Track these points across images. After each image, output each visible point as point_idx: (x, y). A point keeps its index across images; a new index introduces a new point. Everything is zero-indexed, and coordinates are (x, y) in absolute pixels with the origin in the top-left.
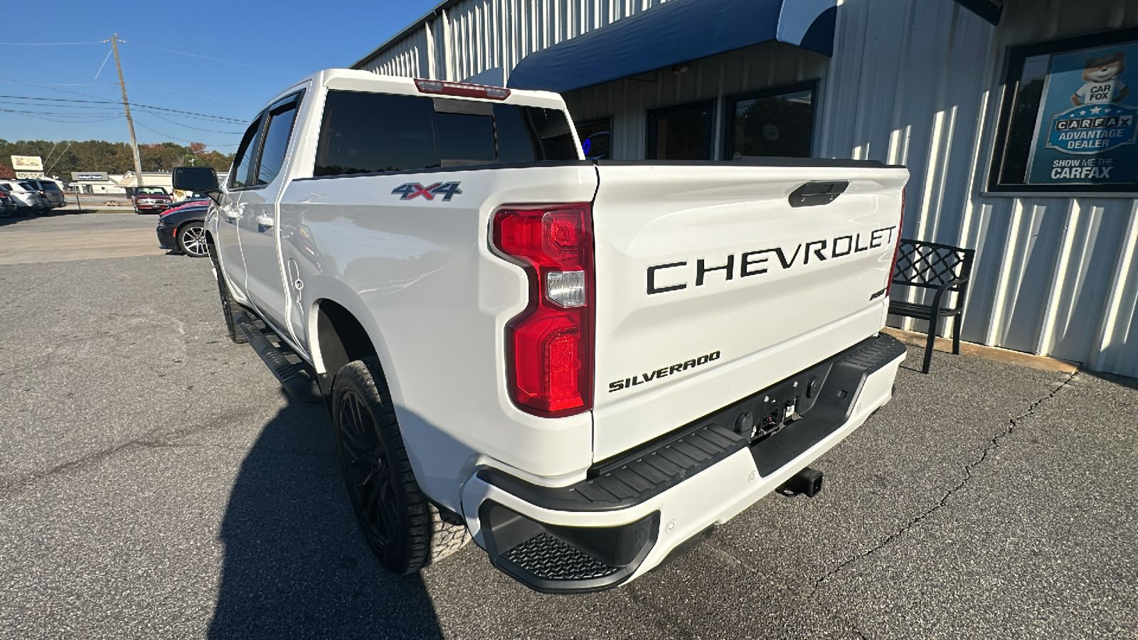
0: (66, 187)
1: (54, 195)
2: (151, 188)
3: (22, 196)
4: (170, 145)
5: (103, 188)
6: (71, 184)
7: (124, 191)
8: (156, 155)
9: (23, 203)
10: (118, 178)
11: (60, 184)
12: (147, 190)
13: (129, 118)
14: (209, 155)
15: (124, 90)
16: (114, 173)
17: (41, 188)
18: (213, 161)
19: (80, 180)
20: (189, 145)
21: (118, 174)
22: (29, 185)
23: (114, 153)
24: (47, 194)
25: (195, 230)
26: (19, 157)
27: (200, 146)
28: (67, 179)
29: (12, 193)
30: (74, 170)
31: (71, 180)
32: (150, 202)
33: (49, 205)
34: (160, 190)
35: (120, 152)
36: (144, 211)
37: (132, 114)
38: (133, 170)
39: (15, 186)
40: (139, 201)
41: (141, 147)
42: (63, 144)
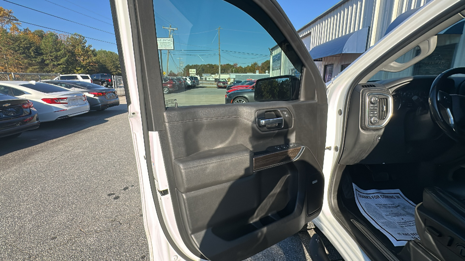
0: (201, 78)
1: (197, 81)
2: (222, 79)
3: (189, 82)
4: (228, 64)
5: (209, 79)
6: (202, 77)
7: (214, 80)
8: (224, 68)
9: (189, 84)
10: (213, 76)
11: (199, 78)
12: (221, 80)
13: (220, 55)
14: (238, 67)
15: (219, 46)
16: (212, 74)
17: (194, 79)
18: (239, 70)
19: (204, 76)
20: (233, 64)
21: (214, 74)
22: (191, 78)
23: (213, 68)
24: (195, 81)
25: (239, 101)
26: (191, 69)
27: (236, 64)
28: (201, 76)
29: (187, 81)
30: (203, 73)
31: (202, 76)
32: (221, 84)
33: (195, 85)
34: (225, 80)
35: (215, 67)
36: (220, 87)
37: (220, 54)
38: (218, 73)
39: (188, 79)
40: (219, 84)
41: (221, 65)
42: (202, 65)
